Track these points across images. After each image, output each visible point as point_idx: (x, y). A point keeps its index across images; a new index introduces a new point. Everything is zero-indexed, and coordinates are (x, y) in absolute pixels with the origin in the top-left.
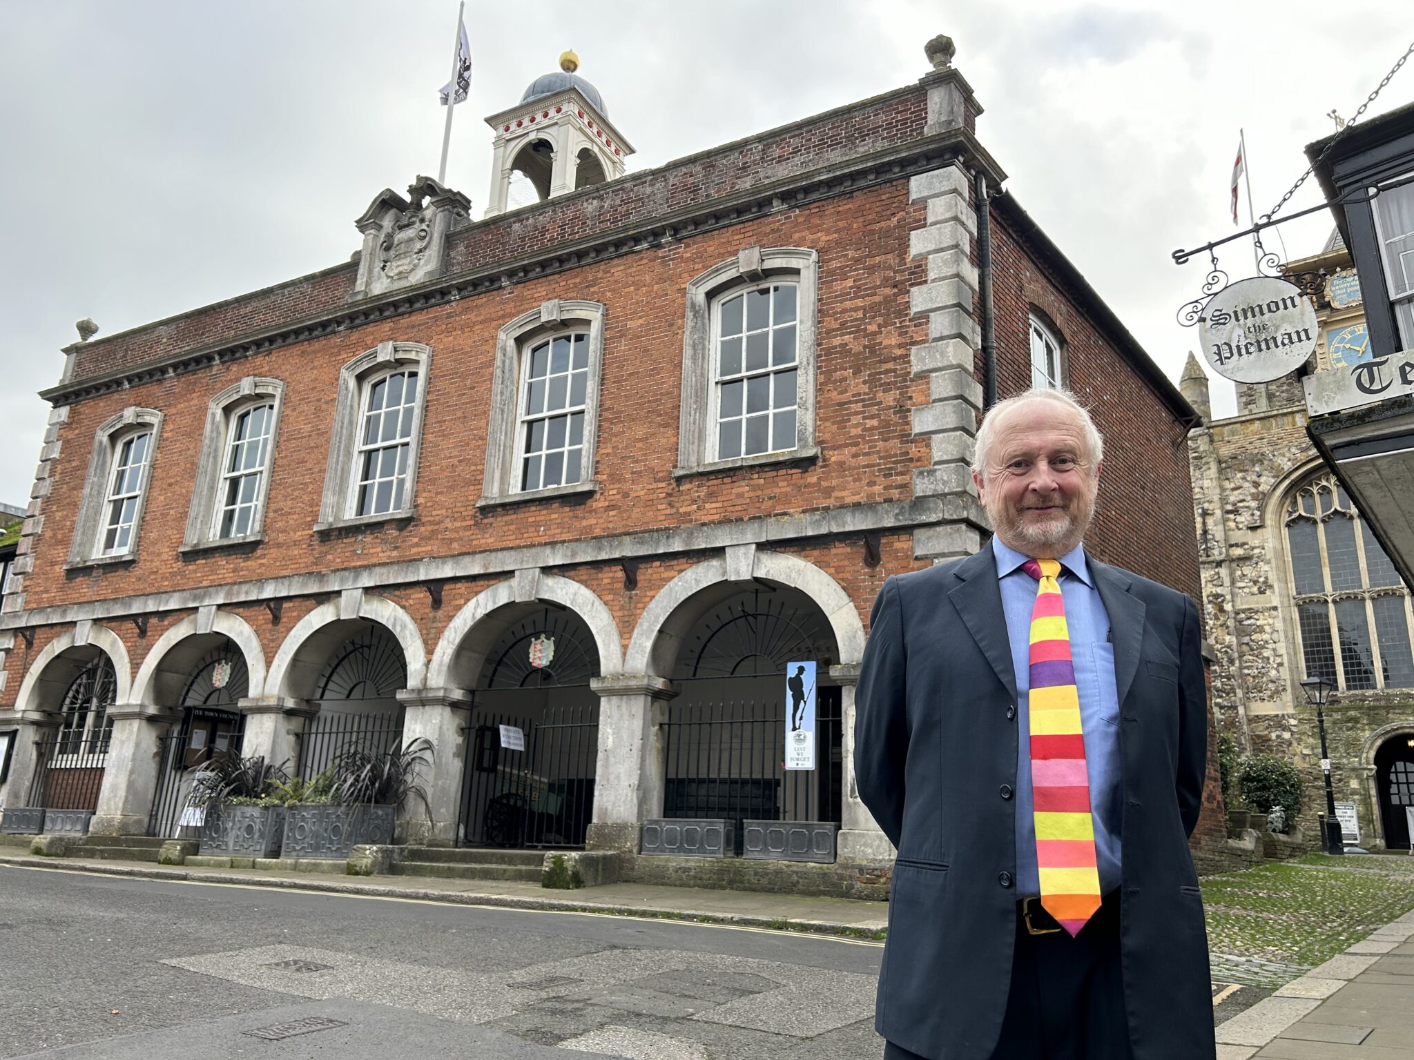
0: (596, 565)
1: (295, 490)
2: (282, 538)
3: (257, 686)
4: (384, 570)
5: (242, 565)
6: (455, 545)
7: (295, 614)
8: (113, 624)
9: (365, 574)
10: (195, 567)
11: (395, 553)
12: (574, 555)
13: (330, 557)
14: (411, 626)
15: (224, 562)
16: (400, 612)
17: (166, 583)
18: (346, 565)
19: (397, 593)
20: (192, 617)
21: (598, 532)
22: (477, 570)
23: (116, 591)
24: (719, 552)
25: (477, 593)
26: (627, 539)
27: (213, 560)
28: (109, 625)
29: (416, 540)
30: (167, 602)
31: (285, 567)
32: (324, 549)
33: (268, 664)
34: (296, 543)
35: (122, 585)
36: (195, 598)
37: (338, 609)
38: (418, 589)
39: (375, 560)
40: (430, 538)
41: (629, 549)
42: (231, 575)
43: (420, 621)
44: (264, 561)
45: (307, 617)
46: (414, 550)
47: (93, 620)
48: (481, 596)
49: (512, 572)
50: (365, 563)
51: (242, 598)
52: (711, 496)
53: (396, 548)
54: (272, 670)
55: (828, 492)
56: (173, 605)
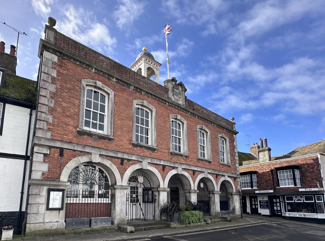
0: (213, 173)
1: (163, 139)
2: (161, 150)
3: (162, 185)
4: (186, 165)
5: (152, 153)
6: (195, 164)
7: (168, 170)
8: (108, 158)
9: (182, 165)
10: (137, 149)
11: (185, 162)
12: (211, 171)
13: (173, 159)
14: (191, 178)
15: (146, 151)
16: (189, 175)
17: (127, 151)
18: (177, 162)
19: (187, 170)
20: (140, 163)
21: (212, 169)
22: (200, 170)
23: (107, 147)
24: (224, 176)
25: (199, 174)
26: (217, 171)
27: (143, 149)
28: (106, 157)
29: (189, 161)
30: (132, 157)
31: (163, 158)
32: (172, 156)
33: (164, 181)
34: (165, 153)
35: (108, 145)
36: (141, 159)
37: (177, 171)
38: (190, 171)
39: (182, 162)
40: (191, 161)
41: (217, 173)
42: (149, 155)
43: (191, 177)
44: (158, 154)
45: (171, 171)
46: (189, 163)
47: (100, 155)
48: (200, 175)
49: (204, 172)
50: (180, 162)
51: (156, 163)
52: (223, 167)
53: (186, 161)
54: (165, 182)
55: (231, 171)
56: (134, 158)
